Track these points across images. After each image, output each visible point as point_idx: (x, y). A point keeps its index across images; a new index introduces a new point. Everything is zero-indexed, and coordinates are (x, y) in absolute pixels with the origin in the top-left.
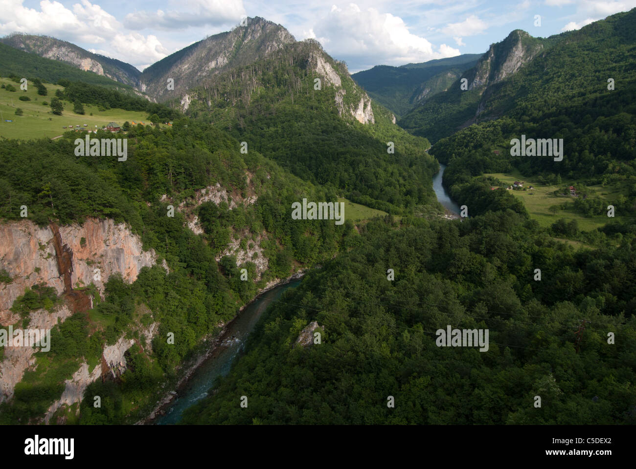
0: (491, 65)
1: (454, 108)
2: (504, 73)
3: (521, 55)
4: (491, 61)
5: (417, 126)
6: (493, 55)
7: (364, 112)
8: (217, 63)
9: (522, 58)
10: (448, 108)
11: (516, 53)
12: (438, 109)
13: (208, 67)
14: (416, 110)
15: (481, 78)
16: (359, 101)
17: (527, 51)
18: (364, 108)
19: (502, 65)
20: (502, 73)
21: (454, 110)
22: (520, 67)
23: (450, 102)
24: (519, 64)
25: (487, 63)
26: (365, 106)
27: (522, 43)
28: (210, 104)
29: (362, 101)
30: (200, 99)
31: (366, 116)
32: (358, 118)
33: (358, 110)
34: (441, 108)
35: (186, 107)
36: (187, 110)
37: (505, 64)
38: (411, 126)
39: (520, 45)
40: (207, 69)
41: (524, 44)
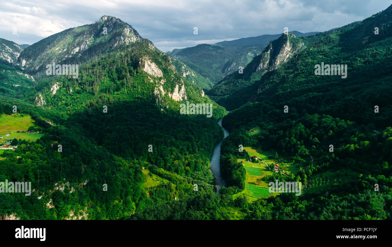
0: (270, 55)
1: (246, 84)
2: (278, 61)
3: (289, 50)
4: (271, 52)
5: (222, 95)
6: (271, 48)
7: (179, 93)
8: (80, 49)
9: (290, 52)
10: (243, 83)
11: (286, 48)
12: (236, 83)
13: (73, 52)
14: (223, 83)
15: (264, 64)
16: (175, 87)
17: (293, 47)
18: (179, 90)
19: (277, 56)
20: (277, 62)
21: (246, 85)
22: (289, 58)
23: (244, 79)
24: (288, 56)
25: (268, 54)
26: (180, 88)
27: (290, 41)
28: (71, 91)
29: (177, 86)
30: (64, 87)
31: (180, 95)
32: (174, 98)
33: (174, 93)
34: (238, 83)
35: (54, 93)
36: (55, 95)
37: (279, 56)
38: (218, 94)
39: (288, 44)
40: (72, 53)
41: (291, 42)
